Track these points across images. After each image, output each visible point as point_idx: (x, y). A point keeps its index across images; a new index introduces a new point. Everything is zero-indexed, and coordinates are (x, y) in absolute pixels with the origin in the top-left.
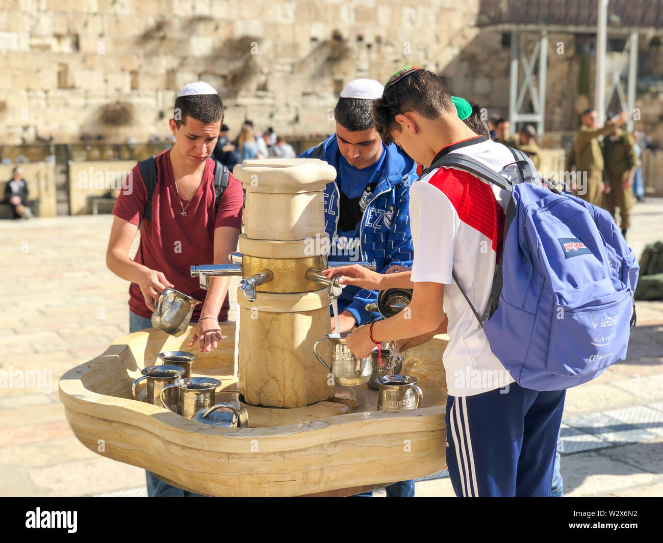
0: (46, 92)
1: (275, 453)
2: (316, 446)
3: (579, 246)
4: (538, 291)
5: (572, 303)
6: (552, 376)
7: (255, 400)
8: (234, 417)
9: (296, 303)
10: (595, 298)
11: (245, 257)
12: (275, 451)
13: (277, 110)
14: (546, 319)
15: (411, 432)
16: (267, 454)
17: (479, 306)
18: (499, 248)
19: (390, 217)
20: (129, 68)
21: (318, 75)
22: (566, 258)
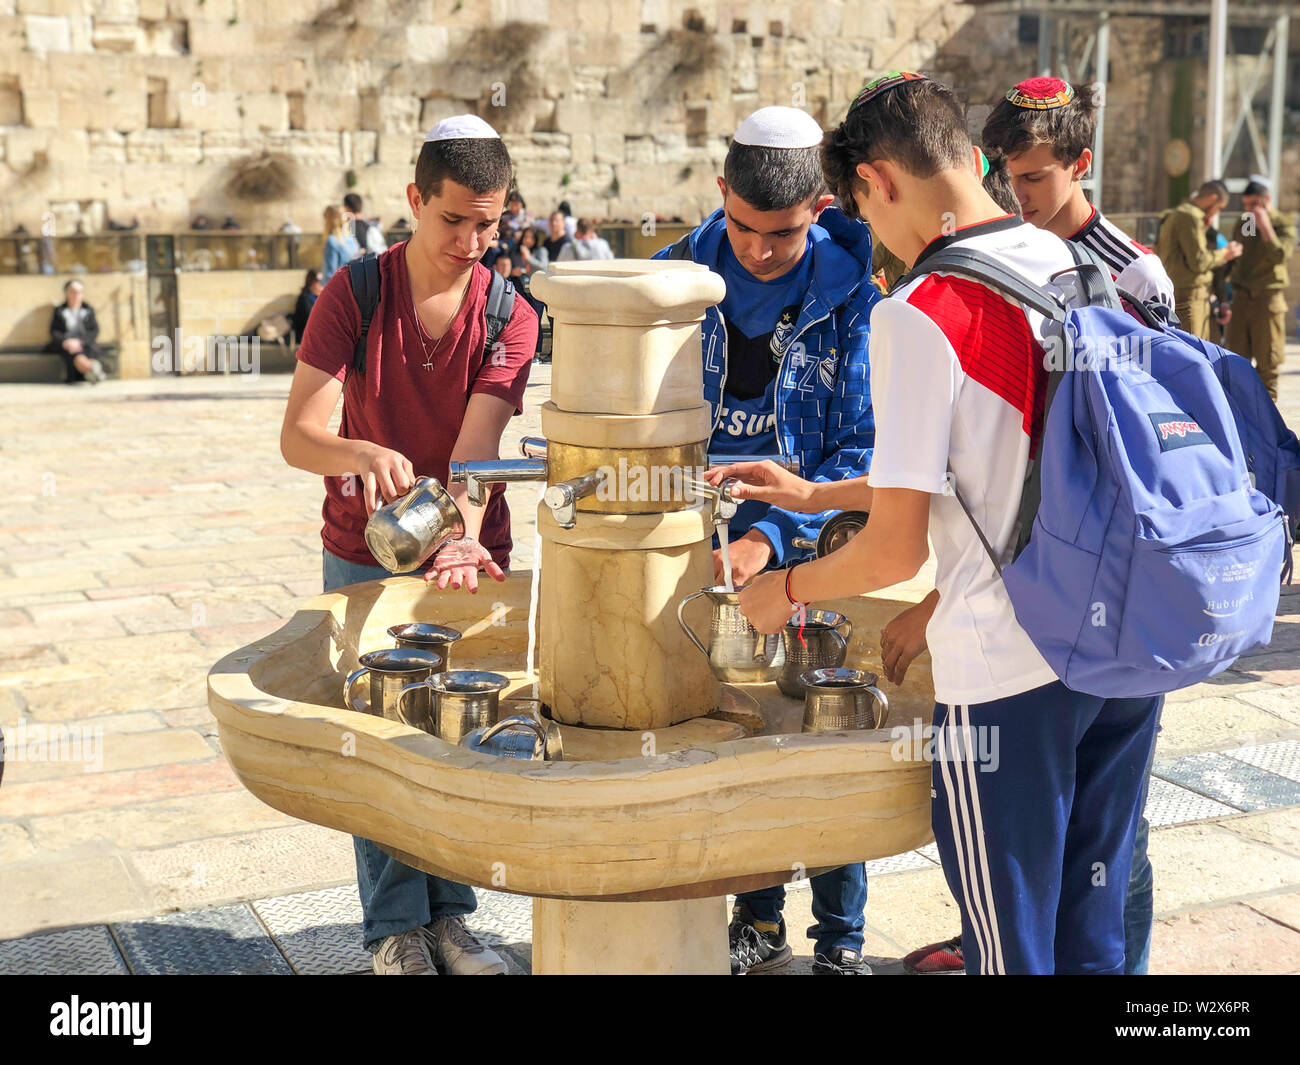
0: (124, 134)
1: (617, 808)
2: (693, 796)
3: (1189, 429)
4: (1106, 512)
5: (1169, 535)
6: (1127, 670)
7: (572, 715)
8: (538, 743)
9: (649, 533)
10: (1214, 527)
11: (552, 445)
12: (618, 804)
13: (575, 170)
14: (1119, 564)
15: (868, 772)
16: (603, 810)
17: (995, 537)
18: (1035, 429)
19: (831, 367)
20: (285, 87)
21: (657, 101)
22: (1162, 450)
